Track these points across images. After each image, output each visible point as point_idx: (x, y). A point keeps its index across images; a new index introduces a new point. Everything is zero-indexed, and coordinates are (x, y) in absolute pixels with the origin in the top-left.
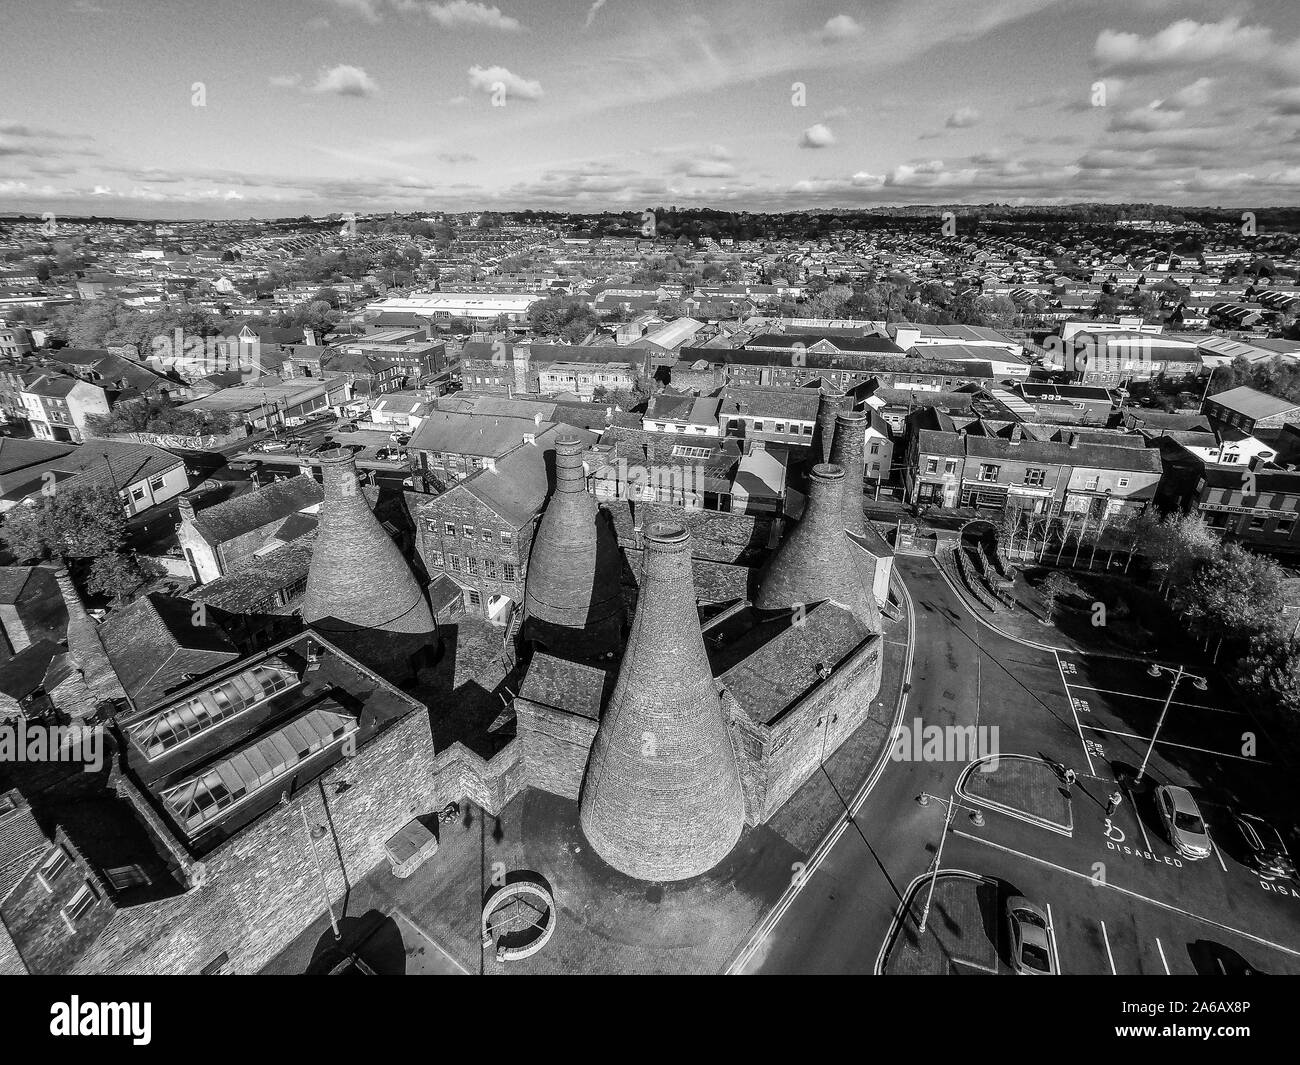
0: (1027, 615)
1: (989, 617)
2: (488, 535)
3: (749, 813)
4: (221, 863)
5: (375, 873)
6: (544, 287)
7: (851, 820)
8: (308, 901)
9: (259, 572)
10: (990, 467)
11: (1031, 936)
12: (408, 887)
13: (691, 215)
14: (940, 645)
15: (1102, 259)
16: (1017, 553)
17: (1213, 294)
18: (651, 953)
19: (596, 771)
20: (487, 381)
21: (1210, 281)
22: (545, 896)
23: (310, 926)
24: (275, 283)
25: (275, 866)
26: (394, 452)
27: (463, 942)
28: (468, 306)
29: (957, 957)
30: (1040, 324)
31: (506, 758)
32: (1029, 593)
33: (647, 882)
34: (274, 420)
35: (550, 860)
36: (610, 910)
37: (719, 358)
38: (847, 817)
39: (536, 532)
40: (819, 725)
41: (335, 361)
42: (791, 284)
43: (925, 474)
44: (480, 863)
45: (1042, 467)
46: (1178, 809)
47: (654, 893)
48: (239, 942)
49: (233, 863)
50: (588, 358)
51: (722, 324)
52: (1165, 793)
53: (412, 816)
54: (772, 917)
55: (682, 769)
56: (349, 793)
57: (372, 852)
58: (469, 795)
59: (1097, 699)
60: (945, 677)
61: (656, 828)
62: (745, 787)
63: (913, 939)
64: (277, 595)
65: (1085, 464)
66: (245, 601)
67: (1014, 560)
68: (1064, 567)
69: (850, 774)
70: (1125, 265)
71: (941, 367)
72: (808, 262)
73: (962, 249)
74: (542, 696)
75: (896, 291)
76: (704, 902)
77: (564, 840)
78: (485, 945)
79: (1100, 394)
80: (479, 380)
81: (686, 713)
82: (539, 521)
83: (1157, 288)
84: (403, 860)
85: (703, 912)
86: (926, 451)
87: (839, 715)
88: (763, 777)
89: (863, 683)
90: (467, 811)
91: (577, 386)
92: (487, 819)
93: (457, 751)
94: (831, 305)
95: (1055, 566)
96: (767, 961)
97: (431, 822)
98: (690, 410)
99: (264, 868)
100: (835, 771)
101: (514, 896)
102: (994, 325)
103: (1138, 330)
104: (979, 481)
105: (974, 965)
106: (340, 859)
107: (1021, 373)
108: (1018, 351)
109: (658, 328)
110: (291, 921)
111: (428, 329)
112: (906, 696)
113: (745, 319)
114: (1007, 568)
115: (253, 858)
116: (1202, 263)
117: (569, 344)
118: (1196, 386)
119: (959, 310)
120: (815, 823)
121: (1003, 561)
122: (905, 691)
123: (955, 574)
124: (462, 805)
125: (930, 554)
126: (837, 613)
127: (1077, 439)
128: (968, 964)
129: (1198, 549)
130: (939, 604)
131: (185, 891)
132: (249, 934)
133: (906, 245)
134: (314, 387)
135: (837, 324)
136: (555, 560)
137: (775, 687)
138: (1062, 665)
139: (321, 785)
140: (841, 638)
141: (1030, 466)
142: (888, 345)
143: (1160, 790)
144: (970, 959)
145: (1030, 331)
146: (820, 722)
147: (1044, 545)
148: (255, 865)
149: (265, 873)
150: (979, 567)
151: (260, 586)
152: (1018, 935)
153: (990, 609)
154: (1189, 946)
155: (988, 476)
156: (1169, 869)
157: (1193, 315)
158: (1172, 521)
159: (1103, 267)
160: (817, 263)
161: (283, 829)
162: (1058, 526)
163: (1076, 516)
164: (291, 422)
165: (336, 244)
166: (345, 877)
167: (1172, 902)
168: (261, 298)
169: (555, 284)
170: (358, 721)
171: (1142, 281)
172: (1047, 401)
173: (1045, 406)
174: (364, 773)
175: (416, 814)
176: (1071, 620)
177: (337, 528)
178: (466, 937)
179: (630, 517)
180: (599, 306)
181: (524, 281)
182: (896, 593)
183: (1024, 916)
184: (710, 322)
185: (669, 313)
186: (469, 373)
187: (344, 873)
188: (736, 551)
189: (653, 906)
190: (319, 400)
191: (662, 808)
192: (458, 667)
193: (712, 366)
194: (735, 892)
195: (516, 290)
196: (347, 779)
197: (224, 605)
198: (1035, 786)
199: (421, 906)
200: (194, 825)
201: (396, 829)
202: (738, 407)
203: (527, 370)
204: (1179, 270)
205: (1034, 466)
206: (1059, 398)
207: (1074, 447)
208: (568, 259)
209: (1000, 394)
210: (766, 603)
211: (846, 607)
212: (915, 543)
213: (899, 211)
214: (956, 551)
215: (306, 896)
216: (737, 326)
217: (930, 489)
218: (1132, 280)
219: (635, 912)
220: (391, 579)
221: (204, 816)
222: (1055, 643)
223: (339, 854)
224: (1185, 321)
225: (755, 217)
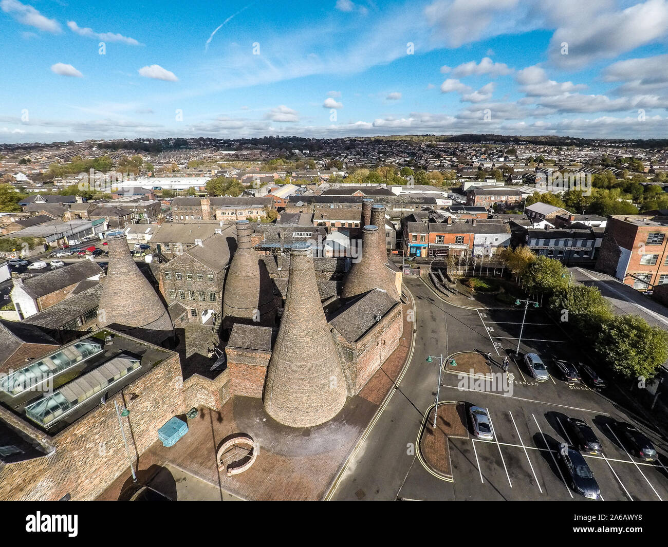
0: (463, 297)
1: (447, 299)
2: (200, 277)
3: (349, 390)
4: (67, 438)
5: (153, 447)
6: (213, 174)
7: (397, 388)
8: (116, 464)
9: (67, 307)
10: (440, 237)
11: (481, 419)
12: (174, 451)
13: (287, 140)
14: (427, 313)
15: (477, 157)
16: (456, 273)
17: (523, 170)
18: (308, 458)
19: (272, 376)
20: (187, 217)
21: (521, 164)
22: (249, 442)
23: (117, 479)
24: (53, 175)
25: (97, 441)
26: (138, 252)
27: (208, 471)
28: (172, 183)
29: (451, 435)
30: (454, 184)
31: (223, 378)
32: (463, 288)
33: (302, 428)
34: (61, 242)
35: (251, 427)
36: (285, 443)
37: (309, 200)
38: (395, 387)
39: (226, 275)
40: (377, 345)
41: (97, 211)
42: (340, 170)
43: (412, 243)
44: (212, 434)
45: (463, 235)
46: (534, 362)
47: (307, 432)
48: (77, 487)
49: (74, 438)
50: (241, 203)
51: (308, 187)
52: (528, 357)
53: (172, 415)
54: (365, 433)
55: (316, 366)
56: (138, 400)
57: (151, 436)
58: (202, 403)
59: (497, 326)
60: (431, 325)
61: (305, 398)
62: (346, 376)
63: (430, 432)
64: (79, 319)
65: (480, 233)
66: (59, 322)
67: (455, 276)
68: (477, 276)
69: (394, 369)
70: (486, 159)
71: (413, 200)
72: (346, 160)
73: (417, 153)
74: (240, 344)
75: (389, 171)
76: (332, 432)
77: (257, 416)
78: (220, 470)
79: (482, 209)
80: (182, 218)
81: (316, 337)
82: (228, 270)
83: (501, 168)
84: (170, 436)
85: (332, 437)
86: (411, 231)
87: (386, 341)
88: (355, 369)
89: (396, 325)
90: (202, 412)
91: (237, 217)
92: (213, 413)
93: (195, 379)
94: (360, 178)
95: (473, 277)
96: (365, 453)
97: (183, 418)
98: (299, 219)
99: (91, 442)
100: (387, 368)
101: (233, 445)
102: (434, 185)
103: (495, 185)
104: (436, 244)
105: (459, 437)
106: (133, 439)
107: (448, 204)
108: (446, 195)
109: (276, 189)
110: (106, 475)
111: (150, 195)
112: (415, 334)
113: (319, 185)
114: (452, 279)
115: (85, 435)
116: (517, 157)
117: (231, 197)
118: (520, 206)
119: (418, 179)
120: (381, 391)
121: (450, 277)
122: (414, 332)
123: (430, 284)
124: (199, 409)
125: (418, 276)
126: (380, 293)
127: (475, 221)
128: (456, 437)
129: (529, 259)
130: (425, 296)
131: (46, 455)
132: (82, 482)
133: (391, 152)
134: (85, 224)
135: (363, 185)
136: (239, 284)
137: (356, 326)
138: (481, 314)
139: (123, 394)
140: (384, 305)
141: (457, 235)
142: (388, 192)
143: (526, 356)
144: (457, 435)
145: (450, 187)
146: (378, 344)
147: (467, 268)
148: (86, 440)
149: (92, 445)
150: (441, 280)
151: (68, 314)
152: (476, 420)
153: (447, 295)
154: (545, 415)
155: (440, 241)
156: (534, 387)
157: (516, 178)
158: (518, 250)
159: (477, 160)
160: (351, 161)
161: (102, 419)
162: (471, 260)
163: (479, 257)
164: (72, 243)
165: (90, 154)
166: (136, 450)
167: (536, 399)
168: (45, 183)
169: (219, 172)
170: (140, 362)
171: (494, 165)
172: (461, 213)
173: (460, 215)
174: (146, 388)
175: (174, 414)
176: (482, 296)
177: (117, 274)
178: (209, 468)
179: (275, 263)
180: (244, 181)
181: (202, 171)
182: (405, 292)
183: (478, 413)
184: (302, 186)
185: (281, 183)
186: (176, 214)
187: (136, 448)
188: (329, 275)
189: (306, 438)
190: (88, 231)
191: (307, 387)
192: (187, 348)
193: (306, 204)
194: (346, 425)
195: (198, 175)
196: (137, 392)
197: (46, 325)
198: (475, 363)
199: (182, 458)
200: (49, 421)
201: (164, 422)
202: (322, 216)
203: (209, 211)
204: (508, 161)
205: (459, 235)
206: (466, 212)
207: (474, 225)
208: (225, 161)
209: (440, 211)
210: (347, 294)
211: (384, 291)
212: (411, 272)
213: (386, 137)
214: (429, 274)
215: (115, 460)
216: (315, 187)
217: (415, 249)
218: (490, 165)
219: (297, 442)
220: (149, 301)
221: (54, 415)
222: (477, 305)
223: (133, 436)
224: (513, 181)
225: (319, 141)
